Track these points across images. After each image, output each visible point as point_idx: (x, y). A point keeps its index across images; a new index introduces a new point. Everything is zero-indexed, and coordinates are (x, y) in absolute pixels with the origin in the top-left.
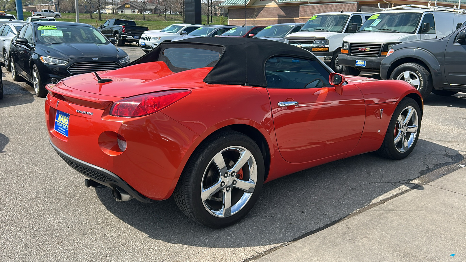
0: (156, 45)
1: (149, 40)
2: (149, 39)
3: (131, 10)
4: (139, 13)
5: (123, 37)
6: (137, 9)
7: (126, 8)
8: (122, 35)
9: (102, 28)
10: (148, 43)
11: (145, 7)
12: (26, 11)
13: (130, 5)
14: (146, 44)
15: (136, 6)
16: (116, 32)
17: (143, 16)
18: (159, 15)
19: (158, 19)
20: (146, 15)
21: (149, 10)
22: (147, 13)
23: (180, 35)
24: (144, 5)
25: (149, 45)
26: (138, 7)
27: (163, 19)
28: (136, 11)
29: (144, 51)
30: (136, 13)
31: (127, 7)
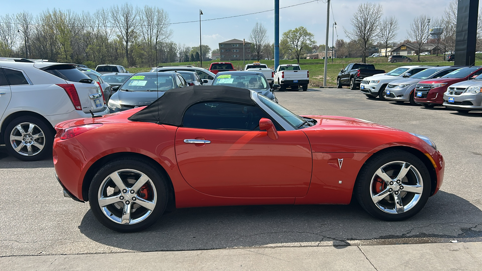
0: (374, 88)
1: (368, 84)
2: (368, 82)
3: (407, 51)
4: (415, 54)
5: (357, 80)
6: (413, 50)
7: (402, 50)
8: (356, 79)
9: (342, 73)
10: (367, 86)
11: (421, 48)
12: (310, 59)
13: (406, 46)
14: (365, 88)
15: (412, 47)
16: (352, 76)
17: (418, 57)
18: (437, 55)
19: (435, 60)
20: (421, 56)
21: (427, 51)
22: (425, 54)
23: (403, 78)
24: (420, 45)
25: (367, 89)
26: (414, 49)
27: (441, 60)
28: (413, 52)
29: (365, 95)
30: (412, 55)
31: (404, 49)
